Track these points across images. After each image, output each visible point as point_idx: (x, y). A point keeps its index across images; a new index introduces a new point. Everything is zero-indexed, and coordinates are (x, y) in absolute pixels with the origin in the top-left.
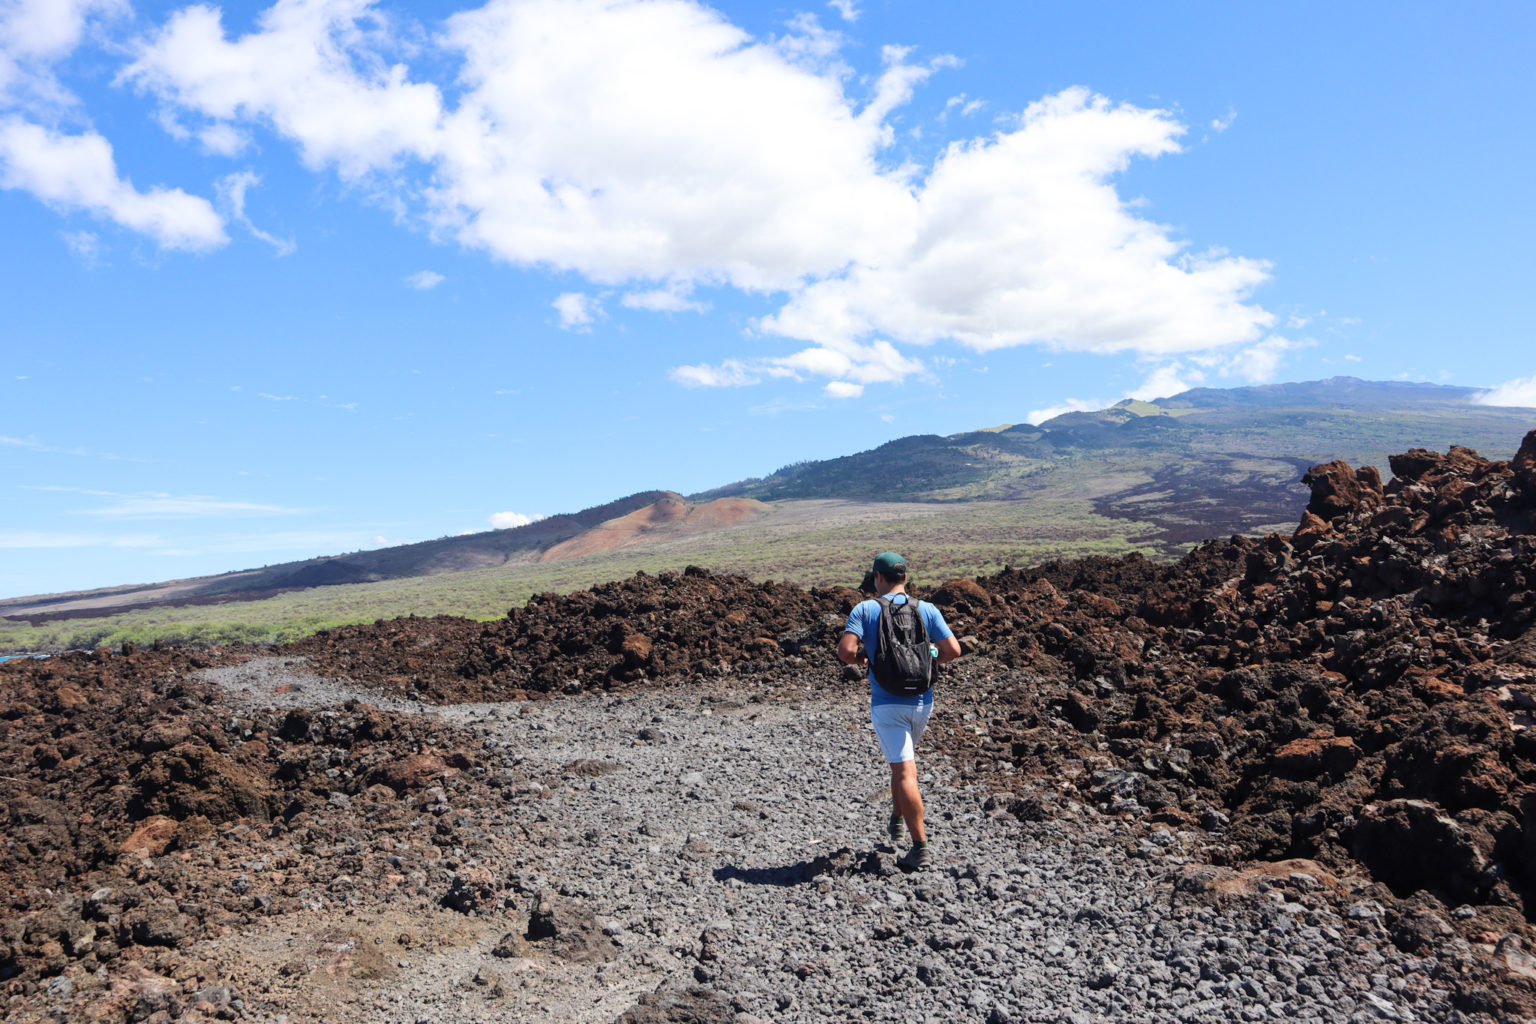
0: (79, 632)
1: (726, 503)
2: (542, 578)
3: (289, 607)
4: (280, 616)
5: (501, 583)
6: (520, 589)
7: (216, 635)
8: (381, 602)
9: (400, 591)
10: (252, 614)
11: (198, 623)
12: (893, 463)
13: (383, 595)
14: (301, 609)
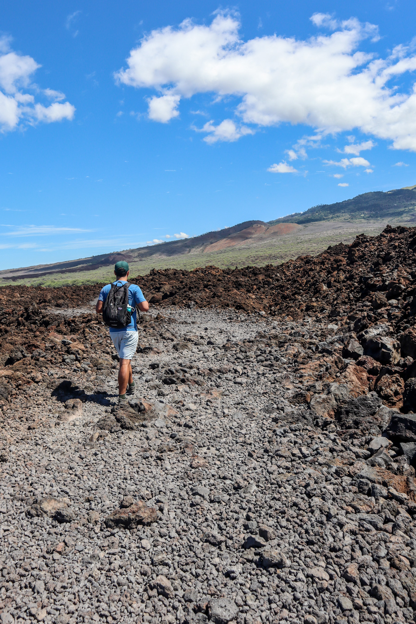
0: (33, 283)
1: (282, 226)
2: (201, 260)
3: (105, 273)
4: (102, 276)
5: (185, 262)
6: (192, 264)
7: (81, 284)
8: (139, 270)
9: (146, 266)
10: (91, 276)
11: (74, 279)
12: (360, 205)
13: (140, 267)
14: (109, 274)
